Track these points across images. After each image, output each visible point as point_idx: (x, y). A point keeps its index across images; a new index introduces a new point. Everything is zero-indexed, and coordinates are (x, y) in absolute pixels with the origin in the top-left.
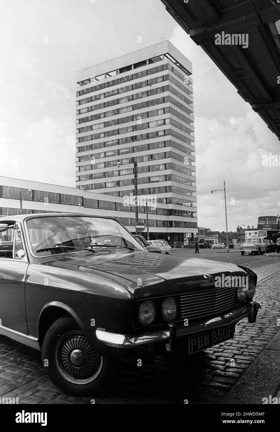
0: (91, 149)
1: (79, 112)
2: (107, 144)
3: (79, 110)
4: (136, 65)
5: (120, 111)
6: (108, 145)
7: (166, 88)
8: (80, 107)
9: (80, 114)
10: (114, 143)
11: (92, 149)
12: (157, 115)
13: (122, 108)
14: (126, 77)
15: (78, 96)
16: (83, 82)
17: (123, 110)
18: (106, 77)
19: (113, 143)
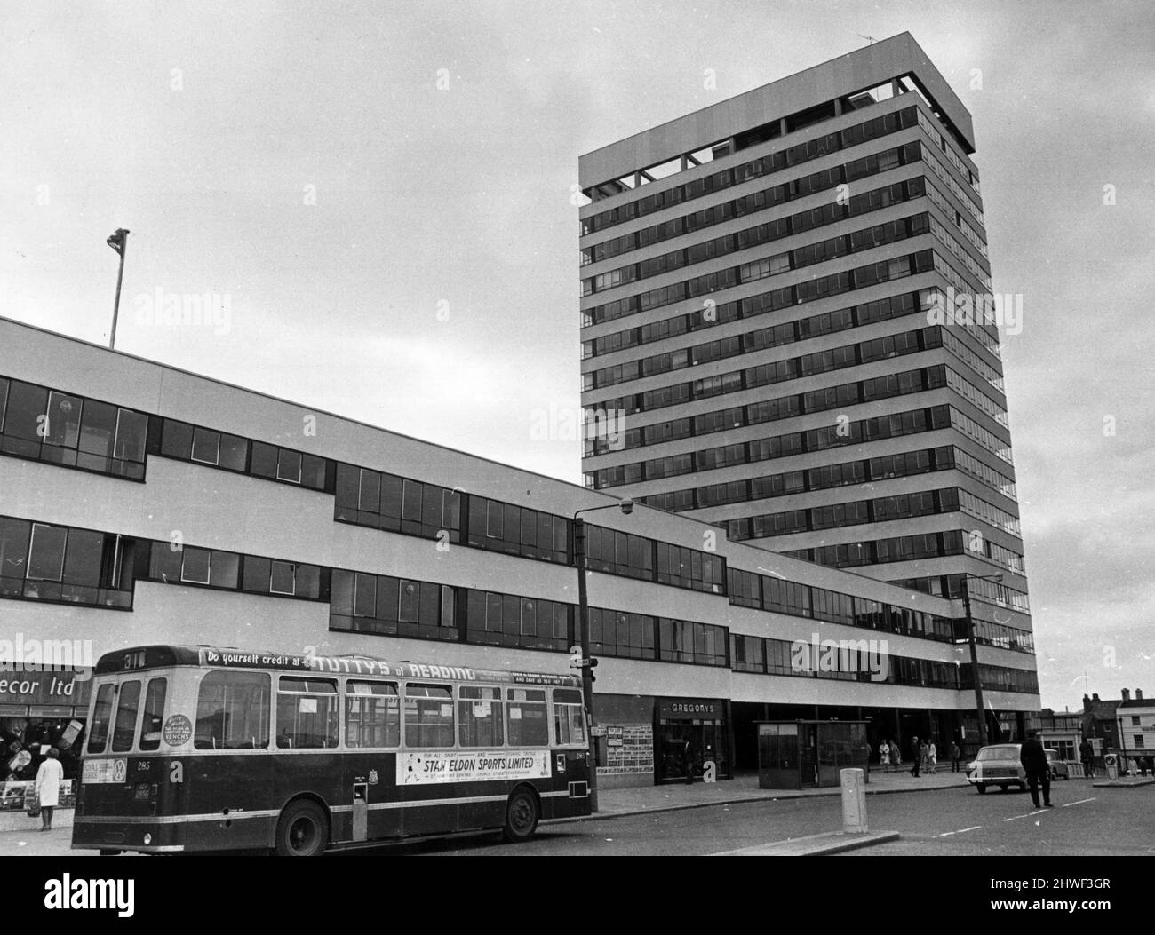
0: (638, 410)
1: (591, 284)
2: (699, 388)
3: (593, 280)
4: (797, 121)
5: (745, 274)
6: (702, 392)
7: (913, 186)
8: (594, 270)
9: (594, 291)
10: (724, 383)
11: (642, 410)
12: (887, 279)
13: (749, 265)
14: (761, 159)
15: (586, 233)
16: (600, 188)
17: (755, 271)
18: (684, 166)
19: (722, 386)
